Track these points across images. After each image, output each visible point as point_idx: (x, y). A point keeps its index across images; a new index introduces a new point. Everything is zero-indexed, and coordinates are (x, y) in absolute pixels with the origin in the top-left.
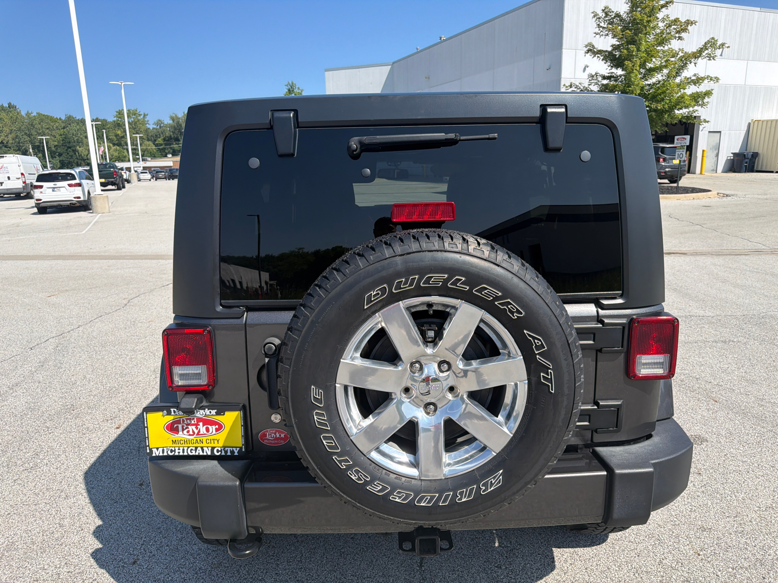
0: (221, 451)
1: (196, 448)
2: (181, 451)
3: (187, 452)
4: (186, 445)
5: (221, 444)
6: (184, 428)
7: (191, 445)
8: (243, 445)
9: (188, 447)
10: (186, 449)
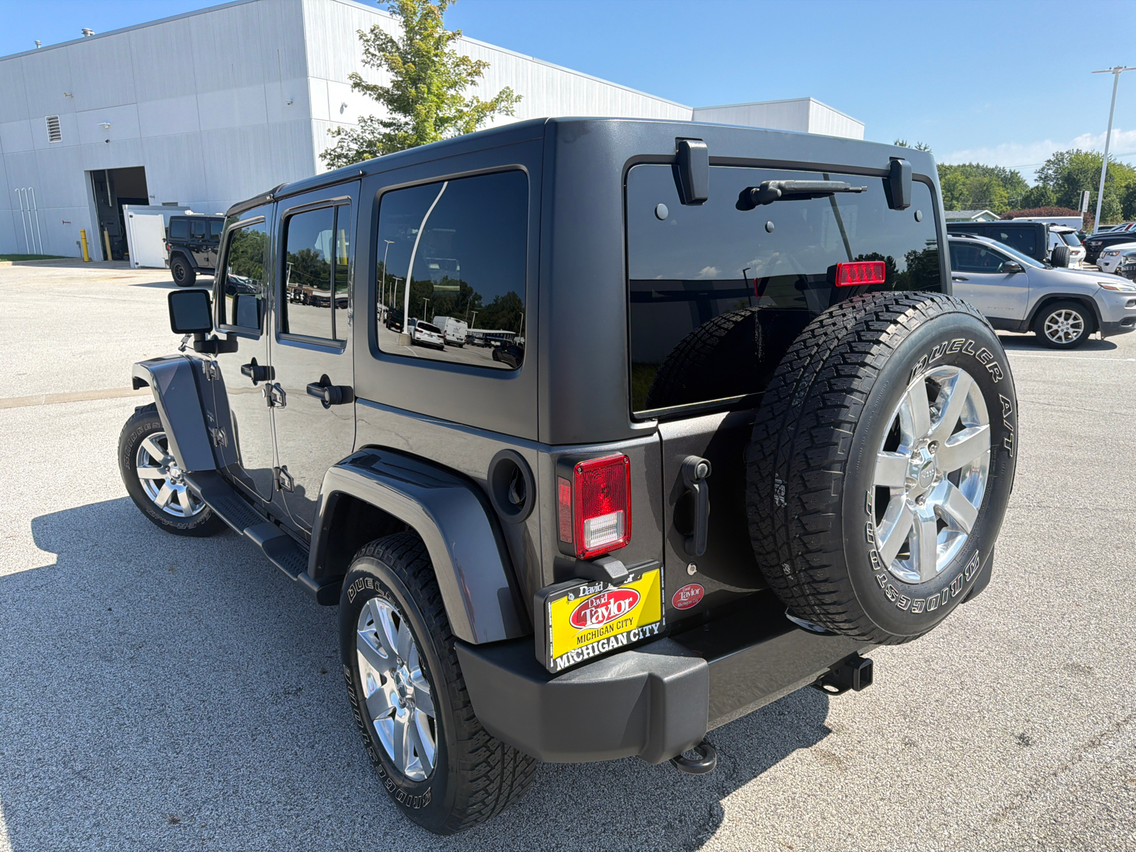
0: (639, 634)
1: (608, 639)
2: (590, 651)
3: (599, 650)
4: (595, 640)
5: (635, 623)
6: (593, 612)
7: (600, 638)
8: (662, 616)
9: (598, 642)
10: (595, 645)
